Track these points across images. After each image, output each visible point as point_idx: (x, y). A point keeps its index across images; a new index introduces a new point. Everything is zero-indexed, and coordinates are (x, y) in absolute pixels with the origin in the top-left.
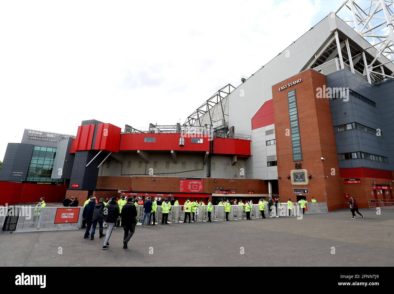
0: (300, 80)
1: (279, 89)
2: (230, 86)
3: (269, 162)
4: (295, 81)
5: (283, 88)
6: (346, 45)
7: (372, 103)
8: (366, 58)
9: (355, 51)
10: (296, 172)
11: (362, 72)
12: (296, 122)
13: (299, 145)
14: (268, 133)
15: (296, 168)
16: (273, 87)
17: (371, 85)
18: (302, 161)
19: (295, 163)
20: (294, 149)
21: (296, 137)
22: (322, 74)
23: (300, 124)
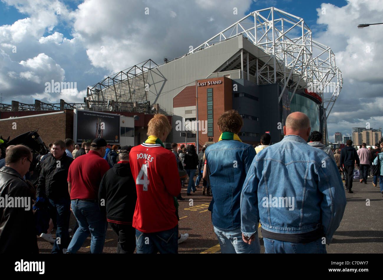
0: (220, 82)
1: (198, 84)
2: (151, 61)
4: (216, 82)
6: (246, 57)
7: (256, 99)
8: (258, 64)
9: (252, 58)
10: (209, 143)
11: (254, 75)
12: (212, 111)
13: (212, 126)
14: (187, 112)
15: (209, 141)
16: (197, 81)
17: (258, 84)
18: (213, 137)
19: (209, 137)
20: (208, 129)
21: (210, 121)
22: (230, 79)
23: (214, 113)
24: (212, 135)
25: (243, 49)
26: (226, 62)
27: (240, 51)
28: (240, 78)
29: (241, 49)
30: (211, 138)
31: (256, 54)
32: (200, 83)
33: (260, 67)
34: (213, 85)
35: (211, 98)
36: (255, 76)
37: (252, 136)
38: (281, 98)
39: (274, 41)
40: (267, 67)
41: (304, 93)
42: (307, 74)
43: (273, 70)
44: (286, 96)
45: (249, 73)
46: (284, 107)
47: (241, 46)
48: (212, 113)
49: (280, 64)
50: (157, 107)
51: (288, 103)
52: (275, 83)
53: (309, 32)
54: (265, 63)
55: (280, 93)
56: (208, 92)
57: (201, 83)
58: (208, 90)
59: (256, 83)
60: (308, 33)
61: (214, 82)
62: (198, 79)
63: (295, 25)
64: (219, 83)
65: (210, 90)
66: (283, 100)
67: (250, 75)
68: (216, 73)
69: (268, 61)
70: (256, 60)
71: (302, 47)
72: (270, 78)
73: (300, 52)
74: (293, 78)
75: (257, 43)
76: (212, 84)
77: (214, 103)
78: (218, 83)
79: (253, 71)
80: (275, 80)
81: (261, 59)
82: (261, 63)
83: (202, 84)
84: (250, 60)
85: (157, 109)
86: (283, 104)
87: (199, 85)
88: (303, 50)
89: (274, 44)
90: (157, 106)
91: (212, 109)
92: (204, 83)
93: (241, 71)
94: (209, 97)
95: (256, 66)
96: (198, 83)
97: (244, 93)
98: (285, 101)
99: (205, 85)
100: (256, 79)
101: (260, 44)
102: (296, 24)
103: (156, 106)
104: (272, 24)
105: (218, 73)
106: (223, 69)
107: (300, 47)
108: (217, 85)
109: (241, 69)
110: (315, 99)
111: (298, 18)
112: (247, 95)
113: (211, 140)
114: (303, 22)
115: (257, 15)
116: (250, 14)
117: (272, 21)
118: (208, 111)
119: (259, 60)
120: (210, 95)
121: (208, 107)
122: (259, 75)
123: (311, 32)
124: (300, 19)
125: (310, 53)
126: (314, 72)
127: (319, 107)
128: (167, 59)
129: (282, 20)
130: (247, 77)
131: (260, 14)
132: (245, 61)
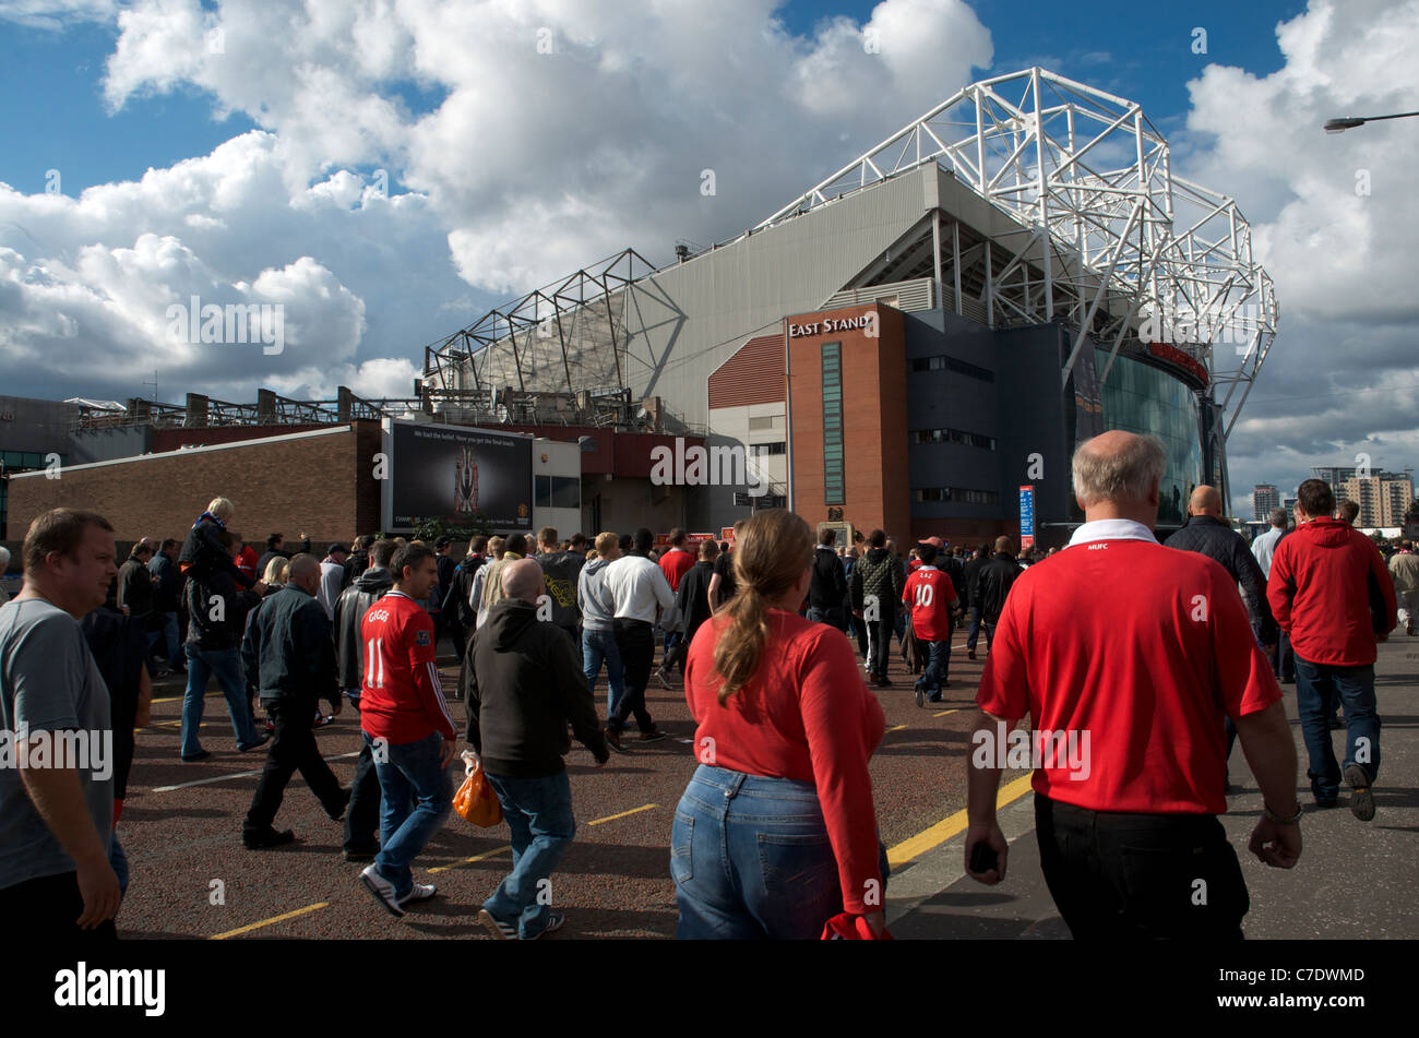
0: (863, 320)
1: (791, 330)
2: (633, 255)
4: (850, 320)
5: (806, 331)
6: (952, 237)
7: (985, 375)
8: (992, 260)
9: (972, 238)
11: (977, 294)
12: (838, 419)
13: (839, 470)
14: (757, 423)
15: (831, 518)
16: (787, 320)
17: (992, 327)
18: (845, 504)
19: (828, 508)
20: (828, 478)
21: (834, 452)
22: (897, 310)
23: (846, 425)
24: (840, 499)
25: (939, 210)
26: (884, 255)
27: (929, 217)
28: (930, 306)
29: (934, 210)
30: (835, 508)
31: (983, 227)
32: (796, 327)
33: (998, 270)
34: (843, 332)
35: (836, 375)
36: (981, 301)
37: (973, 499)
38: (1069, 371)
39: (1045, 181)
40: (1020, 268)
42: (1156, 291)
43: (1043, 278)
44: (1087, 365)
45: (962, 291)
46: (1079, 401)
47: (932, 201)
48: (838, 425)
49: (1066, 258)
50: (655, 407)
51: (1094, 387)
52: (1049, 320)
53: (1160, 149)
54: (1014, 256)
55: (1067, 356)
56: (825, 354)
57: (801, 327)
58: (826, 348)
59: (987, 325)
60: (1157, 152)
61: (844, 321)
62: (790, 312)
63: (1113, 126)
64: (861, 325)
65: (833, 350)
66: (1076, 379)
67: (965, 295)
68: (852, 291)
69: (1023, 250)
70: (984, 247)
71: (1140, 200)
72: (1031, 304)
73: (1131, 216)
74: (1109, 305)
75: (986, 189)
76: (838, 327)
77: (844, 392)
78: (856, 325)
79: (973, 284)
80: (1050, 313)
81: (1001, 242)
82: (1002, 257)
83: (804, 328)
84: (964, 246)
85: (654, 415)
86: (1077, 392)
87: (794, 333)
88: (1142, 208)
89: (1044, 190)
90: (655, 403)
91: (838, 410)
92: (812, 327)
93: (934, 284)
94: (828, 372)
95: (983, 266)
96: (791, 327)
97: (942, 355)
98: (1085, 382)
99: (813, 331)
100: (986, 309)
101: (996, 191)
102: (1116, 123)
103: (652, 404)
104: (1034, 123)
105: (857, 292)
106: (876, 276)
107: (1133, 200)
108: (853, 331)
109: (934, 276)
110: (1185, 373)
111: (1123, 102)
112: (954, 365)
113: (836, 515)
114: (1139, 116)
115: (986, 95)
116: (960, 93)
117: (1035, 116)
118: (827, 420)
119: (994, 245)
120: (833, 364)
121: (827, 405)
122: (994, 295)
123: (1167, 149)
124: (1129, 105)
125: (1164, 219)
126: (1182, 282)
127: (1200, 399)
128: (686, 248)
129: (1069, 112)
130: (954, 302)
131: (994, 91)
132: (948, 251)
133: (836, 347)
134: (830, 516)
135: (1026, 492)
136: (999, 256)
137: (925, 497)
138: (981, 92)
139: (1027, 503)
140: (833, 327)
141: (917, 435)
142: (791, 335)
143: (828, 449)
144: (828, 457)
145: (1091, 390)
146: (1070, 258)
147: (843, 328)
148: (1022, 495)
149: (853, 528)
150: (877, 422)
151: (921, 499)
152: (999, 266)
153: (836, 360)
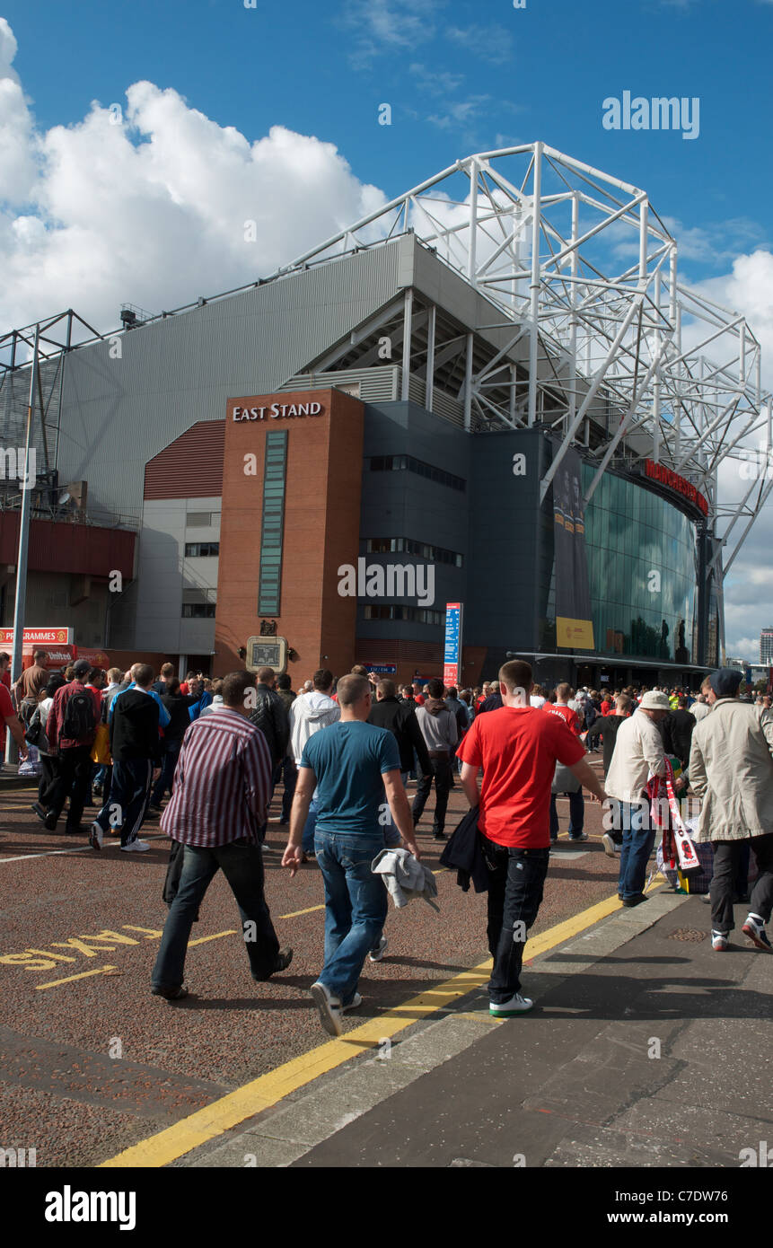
0: (315, 407)
1: (235, 414)
2: (74, 317)
3: (188, 605)
4: (301, 406)
5: (251, 415)
6: (427, 323)
7: (456, 483)
8: (474, 355)
9: (451, 328)
10: (260, 641)
11: (455, 392)
12: (278, 518)
13: (276, 576)
14: (196, 519)
15: (263, 632)
16: (231, 402)
17: (469, 431)
18: (279, 616)
19: (261, 620)
20: (263, 586)
21: (272, 557)
22: (358, 400)
23: (287, 526)
24: (274, 610)
25: (412, 288)
26: (348, 337)
27: (401, 296)
28: (394, 397)
29: (407, 289)
30: (269, 620)
31: (465, 316)
32: (240, 411)
33: (478, 366)
34: (291, 419)
35: (281, 468)
36: (459, 400)
37: (429, 621)
38: (548, 484)
39: (538, 270)
40: (508, 368)
41: (642, 474)
42: (658, 410)
43: (528, 379)
44: (571, 481)
45: (434, 385)
46: (558, 519)
47: (406, 279)
48: (278, 526)
49: (555, 361)
50: (80, 493)
51: (577, 504)
52: (530, 426)
53: (667, 248)
54: (498, 351)
55: (547, 468)
56: (270, 443)
57: (246, 411)
58: (270, 436)
59: (463, 426)
60: (664, 251)
61: (293, 406)
62: (238, 394)
63: (613, 216)
64: (312, 412)
65: (278, 439)
66: (556, 492)
67: (437, 390)
68: (310, 375)
69: (508, 346)
70: (466, 340)
71: (637, 299)
72: (517, 409)
73: (626, 320)
74: (607, 422)
75: (474, 275)
76: (287, 412)
77: (287, 488)
78: (307, 412)
79: (449, 379)
80: (532, 419)
81: (486, 335)
82: (485, 352)
83: (249, 412)
84: (443, 336)
85: (79, 502)
86: (556, 508)
87: (237, 416)
88: (641, 308)
89: (536, 280)
90: (80, 488)
91: (279, 508)
92: (257, 411)
93: (400, 374)
94: (271, 464)
95: (464, 362)
96: (235, 409)
97: (406, 455)
98: (566, 499)
99: (262, 417)
100: (463, 408)
101: (484, 278)
102: (617, 213)
103: (77, 489)
104: (532, 205)
105: (315, 377)
106: (340, 361)
107: (629, 300)
108: (303, 419)
109: (401, 364)
110: (683, 501)
111: (629, 188)
112: (416, 466)
113: (269, 629)
114: (644, 205)
115: (482, 170)
116: (454, 166)
117: (534, 198)
118: (267, 519)
119: (478, 339)
120: (277, 455)
121: (267, 502)
122: (473, 394)
123: (674, 248)
124: (635, 191)
125: (666, 326)
126: (688, 404)
127: (698, 532)
128: (134, 315)
129: (574, 199)
130: (424, 397)
131: (491, 165)
132: (422, 338)
133: (283, 435)
134: (262, 630)
135: (453, 611)
136: (483, 351)
137: (374, 614)
138: (477, 166)
139: (454, 623)
140: (281, 413)
141: (370, 543)
142: (235, 419)
143: (266, 552)
144: (265, 561)
145: (574, 508)
146: (562, 362)
147: (292, 414)
148: (448, 614)
149: (287, 645)
150: (321, 523)
151: (368, 615)
152: (480, 363)
153: (282, 451)
